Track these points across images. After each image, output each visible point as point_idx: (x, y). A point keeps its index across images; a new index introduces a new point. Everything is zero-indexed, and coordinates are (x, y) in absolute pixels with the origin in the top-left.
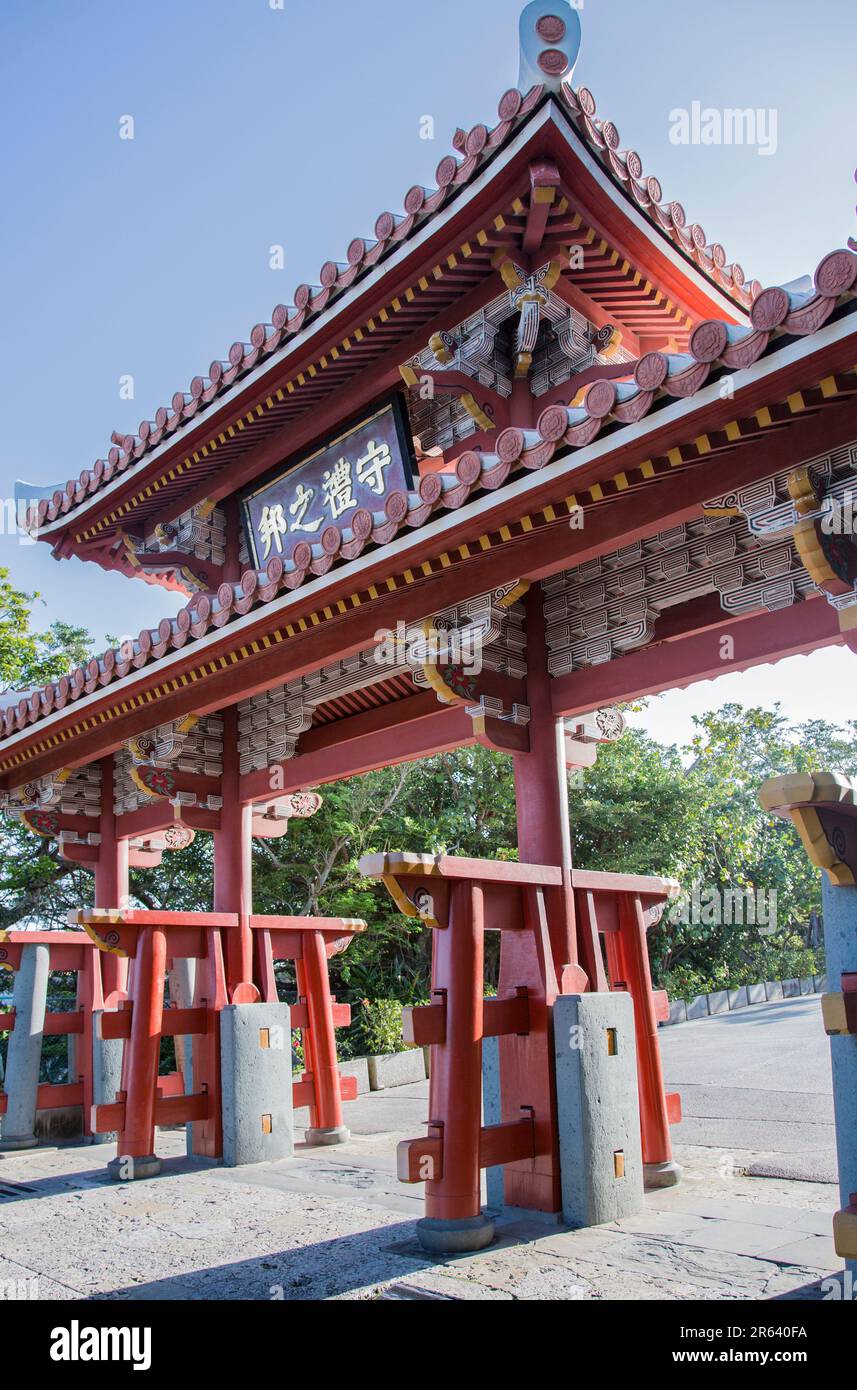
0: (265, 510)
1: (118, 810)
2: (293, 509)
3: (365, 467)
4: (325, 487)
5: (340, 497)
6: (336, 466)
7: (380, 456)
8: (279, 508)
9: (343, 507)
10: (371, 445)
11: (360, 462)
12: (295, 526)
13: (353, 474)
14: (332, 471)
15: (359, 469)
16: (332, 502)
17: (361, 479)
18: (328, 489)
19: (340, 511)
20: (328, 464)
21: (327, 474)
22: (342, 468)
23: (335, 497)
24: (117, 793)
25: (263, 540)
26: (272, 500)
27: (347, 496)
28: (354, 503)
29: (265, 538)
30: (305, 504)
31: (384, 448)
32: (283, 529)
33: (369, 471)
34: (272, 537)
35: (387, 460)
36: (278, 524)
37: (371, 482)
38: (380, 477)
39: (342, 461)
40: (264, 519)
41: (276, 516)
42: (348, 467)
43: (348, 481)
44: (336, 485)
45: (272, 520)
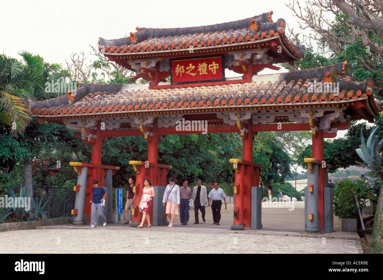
3: (211, 67)
6: (203, 64)
9: (203, 73)
13: (208, 67)
14: (201, 64)
17: (210, 69)
18: (200, 68)
23: (201, 71)
25: (176, 72)
27: (205, 72)
28: (207, 73)
30: (192, 69)
32: (184, 71)
33: (213, 68)
34: (179, 72)
35: (218, 68)
36: (182, 70)
37: (213, 71)
38: (215, 70)
39: (205, 63)
40: (177, 68)
41: (182, 68)
42: (206, 65)
43: (206, 68)
44: (202, 68)
45: (180, 69)
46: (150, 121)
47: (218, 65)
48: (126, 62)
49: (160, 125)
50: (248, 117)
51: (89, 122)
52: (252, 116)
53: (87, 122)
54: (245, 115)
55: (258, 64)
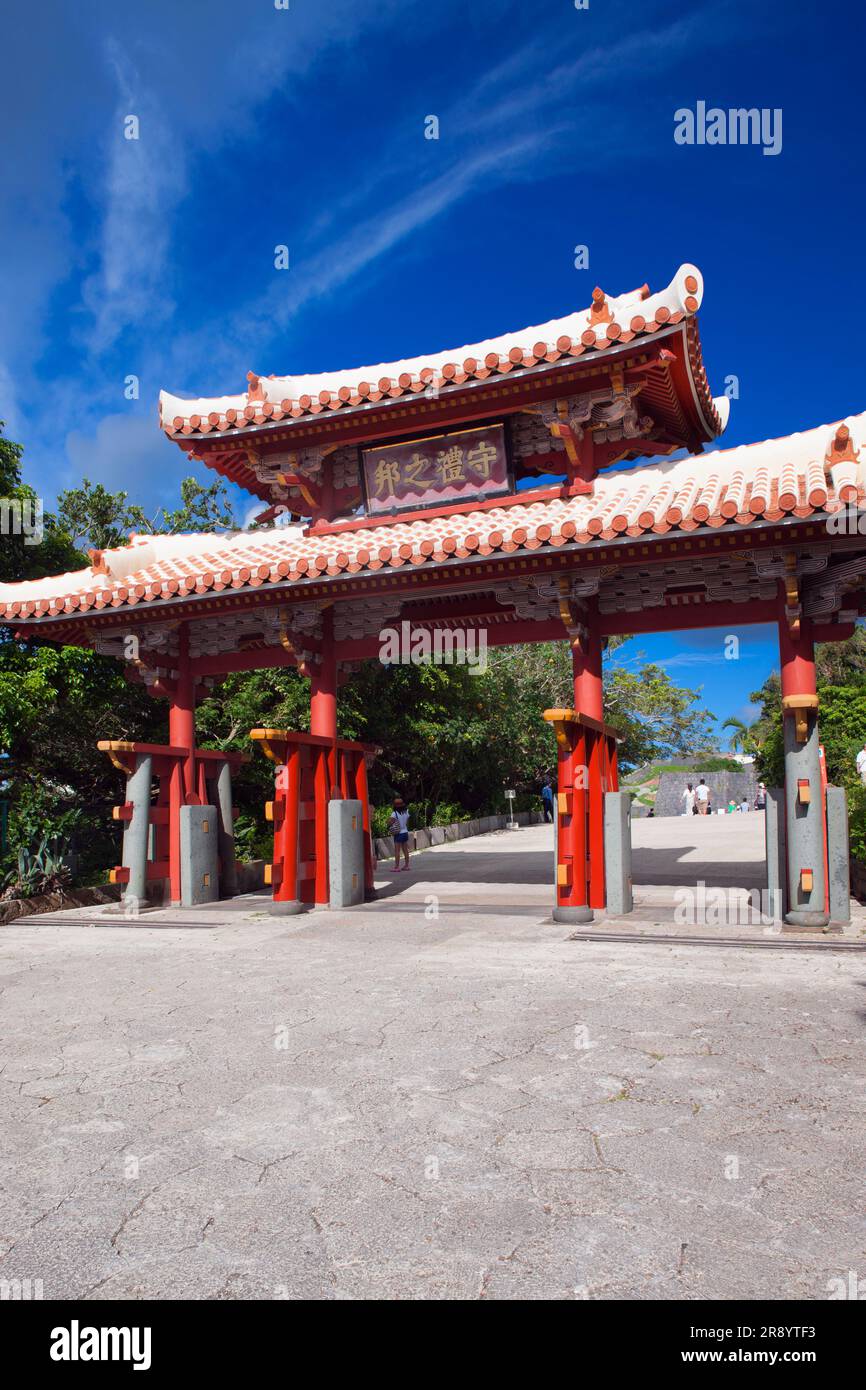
0: (382, 463)
1: (195, 654)
2: (408, 468)
3: (475, 457)
4: (439, 460)
5: (451, 471)
6: (451, 450)
7: (489, 454)
8: (395, 465)
9: (452, 478)
10: (482, 444)
11: (471, 453)
12: (406, 480)
13: (464, 458)
14: (446, 451)
15: (470, 457)
16: (444, 474)
17: (471, 464)
18: (442, 463)
19: (450, 480)
20: (445, 447)
21: (442, 453)
22: (456, 453)
23: (447, 470)
24: (193, 642)
25: (377, 481)
26: (389, 456)
27: (457, 472)
28: (462, 478)
29: (380, 481)
30: (420, 468)
32: (397, 478)
33: (479, 461)
34: (386, 481)
35: (494, 457)
36: (393, 476)
37: (479, 467)
38: (487, 467)
39: (456, 447)
40: (380, 469)
41: (391, 469)
42: (461, 453)
43: (460, 462)
44: (449, 462)
45: (388, 471)
46: (309, 618)
47: (493, 449)
48: (242, 466)
49: (340, 635)
50: (588, 588)
51: (151, 633)
52: (602, 585)
53: (146, 633)
54: (583, 582)
55: (608, 440)
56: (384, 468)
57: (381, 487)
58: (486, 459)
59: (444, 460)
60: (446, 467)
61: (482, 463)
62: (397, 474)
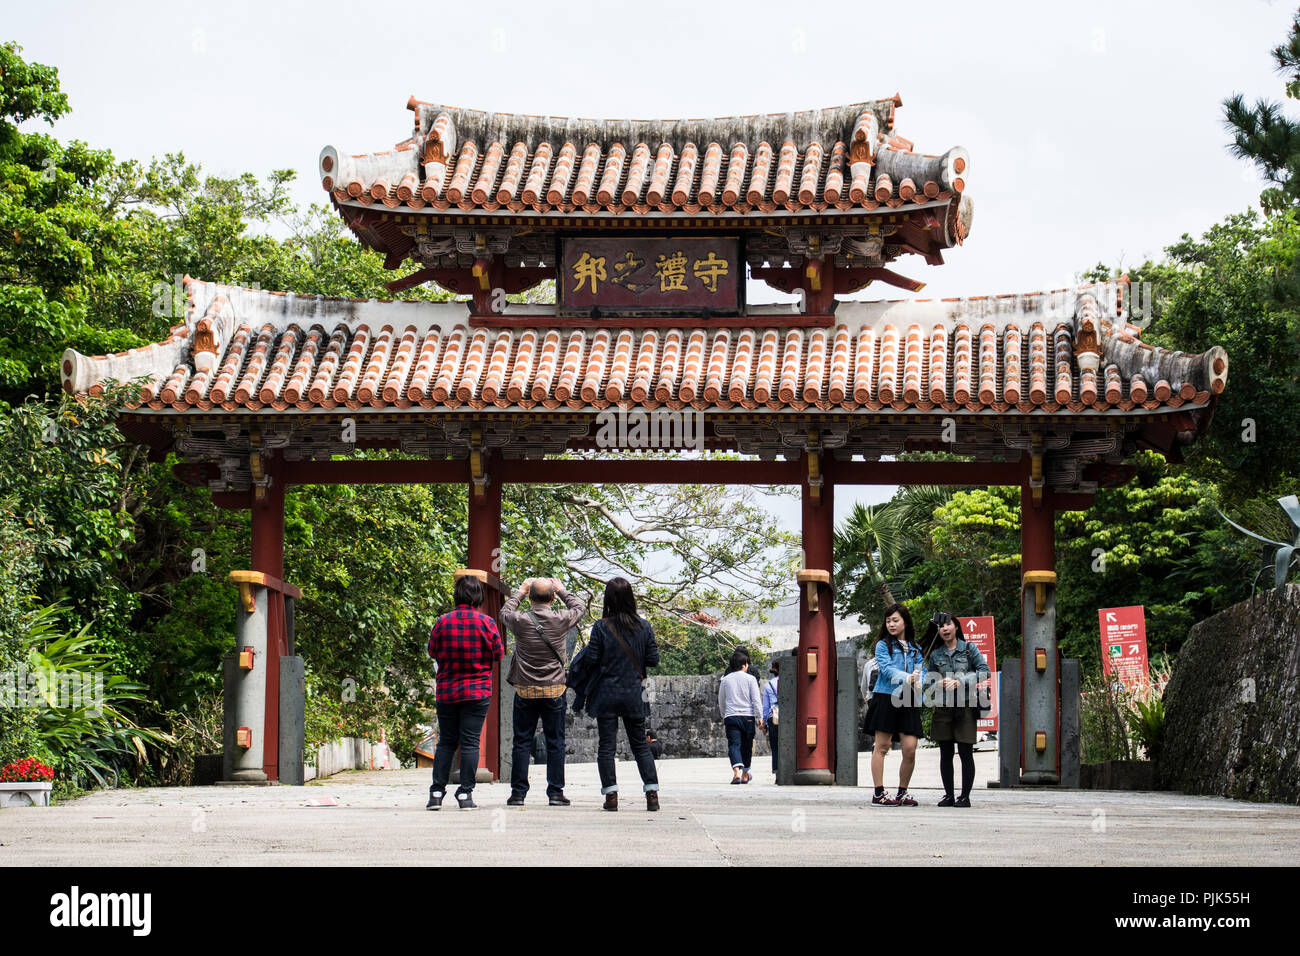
0: (586, 256)
2: (618, 267)
3: (702, 269)
5: (671, 278)
6: (674, 256)
7: (719, 267)
8: (602, 261)
9: (672, 286)
10: (712, 255)
11: (698, 263)
12: (617, 280)
13: (689, 268)
14: (669, 257)
15: (696, 267)
16: (663, 279)
17: (697, 274)
19: (669, 288)
21: (663, 258)
22: (680, 260)
25: (576, 276)
26: (595, 249)
27: (679, 281)
28: (685, 288)
29: (581, 277)
31: (725, 264)
32: (603, 277)
33: (709, 272)
34: (588, 278)
35: (725, 272)
36: (598, 272)
37: (707, 281)
38: (715, 281)
39: (680, 254)
40: (582, 262)
41: (597, 265)
42: (685, 261)
43: (683, 271)
44: (670, 268)
45: (592, 266)
50: (836, 441)
51: (272, 433)
52: (848, 436)
53: (264, 432)
54: (830, 433)
55: (850, 267)
56: (588, 263)
57: (582, 282)
58: (714, 272)
59: (665, 264)
60: (666, 273)
61: (710, 277)
62: (603, 271)
